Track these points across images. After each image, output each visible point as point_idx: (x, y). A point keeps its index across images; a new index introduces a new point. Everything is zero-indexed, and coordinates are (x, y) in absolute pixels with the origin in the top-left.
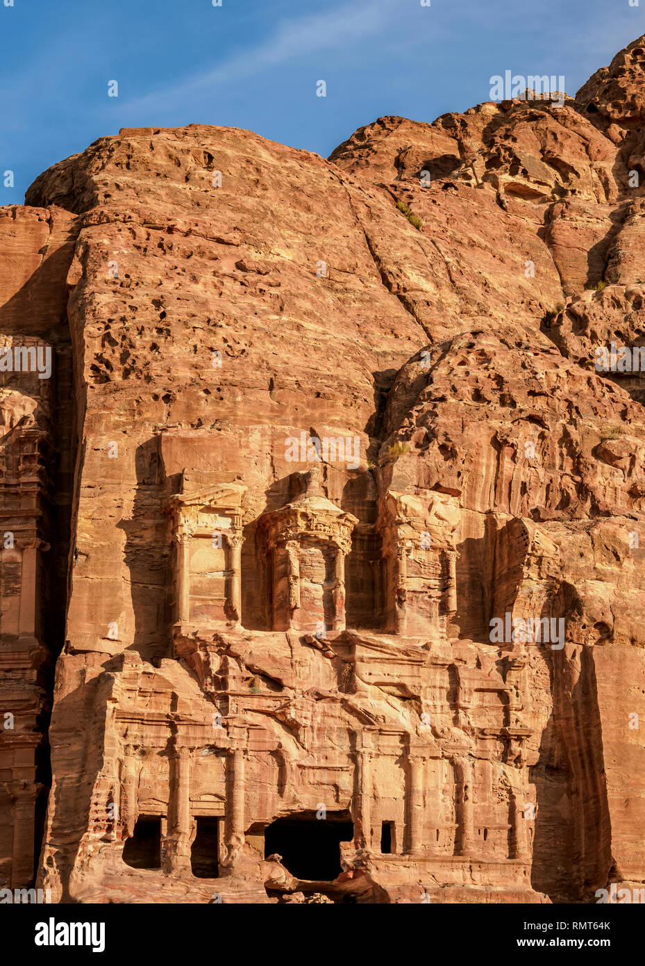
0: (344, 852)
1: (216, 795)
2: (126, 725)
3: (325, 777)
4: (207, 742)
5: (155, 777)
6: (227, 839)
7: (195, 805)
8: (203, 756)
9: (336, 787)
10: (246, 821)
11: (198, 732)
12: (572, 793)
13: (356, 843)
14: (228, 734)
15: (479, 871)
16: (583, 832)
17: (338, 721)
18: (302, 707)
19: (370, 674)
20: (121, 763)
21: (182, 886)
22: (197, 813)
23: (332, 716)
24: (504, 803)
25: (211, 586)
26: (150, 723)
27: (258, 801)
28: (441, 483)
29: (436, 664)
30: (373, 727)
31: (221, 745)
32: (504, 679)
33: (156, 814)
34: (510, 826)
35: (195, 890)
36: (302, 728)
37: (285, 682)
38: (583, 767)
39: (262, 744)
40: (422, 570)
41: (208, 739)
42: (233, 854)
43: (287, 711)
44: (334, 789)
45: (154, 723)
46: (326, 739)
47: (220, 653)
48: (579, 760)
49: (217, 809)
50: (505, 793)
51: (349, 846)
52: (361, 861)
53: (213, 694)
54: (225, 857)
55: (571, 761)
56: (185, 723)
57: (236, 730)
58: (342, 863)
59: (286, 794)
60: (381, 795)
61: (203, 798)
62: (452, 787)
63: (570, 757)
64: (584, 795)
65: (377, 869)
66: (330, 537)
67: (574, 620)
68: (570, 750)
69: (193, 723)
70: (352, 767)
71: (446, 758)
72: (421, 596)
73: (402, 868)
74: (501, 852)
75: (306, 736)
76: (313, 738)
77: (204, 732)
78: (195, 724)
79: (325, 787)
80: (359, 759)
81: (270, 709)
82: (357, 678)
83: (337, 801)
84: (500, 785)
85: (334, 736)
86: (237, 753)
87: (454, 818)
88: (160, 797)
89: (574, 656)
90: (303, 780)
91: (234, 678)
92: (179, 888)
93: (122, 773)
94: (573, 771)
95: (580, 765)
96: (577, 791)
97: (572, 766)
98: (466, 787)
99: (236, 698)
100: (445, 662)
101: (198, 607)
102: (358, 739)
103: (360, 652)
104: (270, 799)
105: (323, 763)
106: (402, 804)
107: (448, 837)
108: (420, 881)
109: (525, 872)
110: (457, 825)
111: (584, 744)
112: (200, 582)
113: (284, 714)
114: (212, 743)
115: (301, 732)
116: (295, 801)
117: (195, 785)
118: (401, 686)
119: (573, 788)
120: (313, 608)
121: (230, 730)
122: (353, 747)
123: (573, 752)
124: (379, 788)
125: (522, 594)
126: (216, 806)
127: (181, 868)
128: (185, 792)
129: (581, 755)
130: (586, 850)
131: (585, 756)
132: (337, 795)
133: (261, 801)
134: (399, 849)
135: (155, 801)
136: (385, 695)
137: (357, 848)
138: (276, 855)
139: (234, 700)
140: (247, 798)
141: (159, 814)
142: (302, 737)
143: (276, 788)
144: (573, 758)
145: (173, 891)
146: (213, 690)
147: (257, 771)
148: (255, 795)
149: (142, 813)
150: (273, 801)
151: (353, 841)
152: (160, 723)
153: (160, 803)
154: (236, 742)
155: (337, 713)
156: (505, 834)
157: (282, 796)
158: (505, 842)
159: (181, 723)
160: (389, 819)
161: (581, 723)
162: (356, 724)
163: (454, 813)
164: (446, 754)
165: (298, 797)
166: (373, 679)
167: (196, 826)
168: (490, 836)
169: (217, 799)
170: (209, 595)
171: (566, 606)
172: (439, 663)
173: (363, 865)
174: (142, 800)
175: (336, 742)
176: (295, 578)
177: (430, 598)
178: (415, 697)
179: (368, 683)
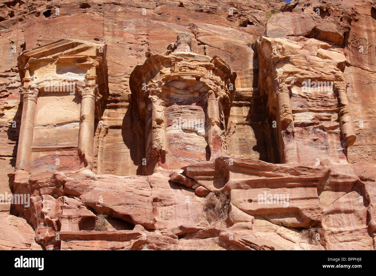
19: (251, 201)
25: (59, 136)
28: (319, 28)
37: (136, 219)
40: (310, 104)
47: (55, 193)
66: (198, 78)
72: (311, 127)
82: (233, 207)
91: (69, 218)
100: (348, 180)
101: (42, 158)
103: (235, 178)
112: (47, 133)
118: (295, 212)
120: (185, 154)
136: (275, 226)
166: (257, 206)
170: (56, 145)
176: (159, 122)
177: (322, 128)
178: (317, 224)
179: (249, 212)
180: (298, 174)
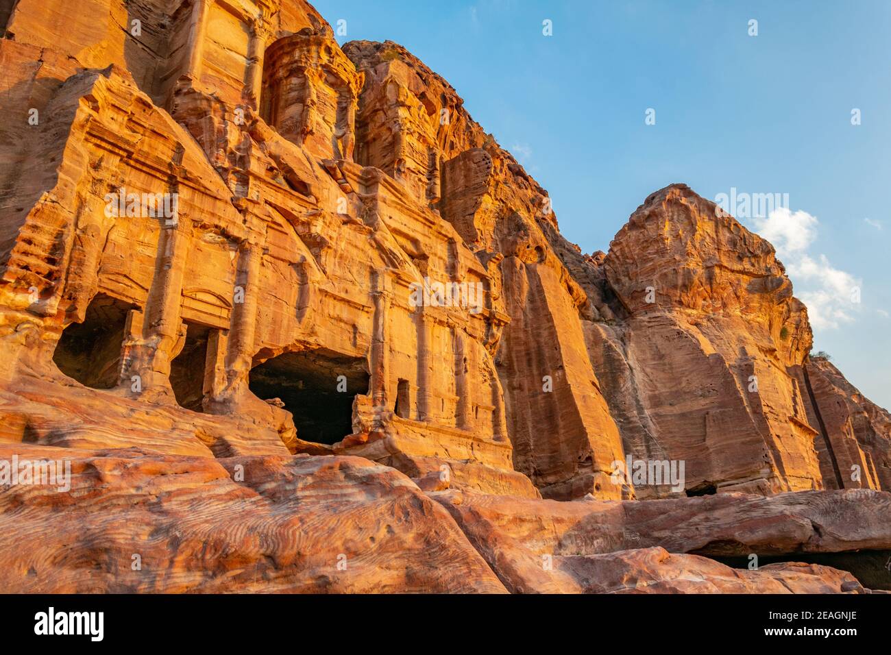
0: (360, 408)
1: (219, 297)
2: (101, 153)
3: (345, 313)
4: (216, 222)
5: (131, 246)
6: (230, 361)
7: (188, 302)
8: (205, 241)
9: (354, 327)
10: (256, 344)
11: (207, 204)
12: (514, 388)
13: (374, 400)
14: (245, 221)
15: (479, 450)
16: (530, 424)
17: (360, 254)
18: (330, 223)
19: (390, 218)
20: (82, 203)
21: (165, 417)
22: (189, 315)
23: (356, 247)
24: (487, 384)
25: (228, 63)
26: (138, 166)
27: (270, 320)
28: (426, 94)
29: (440, 233)
30: (396, 270)
31: (235, 232)
32: (486, 268)
33: (125, 299)
34: (494, 407)
35: (188, 427)
36: (326, 248)
37: (313, 190)
38: (530, 365)
39: (281, 250)
40: (414, 154)
41: (220, 218)
42: (234, 384)
43: (314, 222)
44: (351, 330)
45: (145, 169)
46: (347, 270)
47: (242, 127)
48: (524, 360)
49: (219, 317)
50: (487, 374)
51: (366, 402)
52: (380, 421)
53: (226, 170)
54: (222, 387)
55: (515, 359)
56: (191, 184)
57: (255, 221)
58: (355, 421)
59: (305, 320)
60: (397, 348)
61: (200, 296)
62: (452, 358)
63: (514, 355)
64: (529, 390)
65: (398, 433)
66: (349, 82)
67: (522, 238)
68: (514, 349)
69: (202, 189)
70: (373, 309)
71: (449, 326)
72: (413, 175)
73: (419, 435)
74: (487, 433)
75: (328, 260)
76: (335, 264)
77: (214, 205)
78: (205, 192)
79: (342, 324)
80: (381, 301)
81: (294, 213)
82: (379, 219)
83: (355, 345)
84: (483, 366)
85: (354, 270)
86: (255, 249)
87: (455, 389)
88: (136, 276)
89: (521, 268)
90: (323, 310)
91: (259, 159)
92: (159, 420)
93: (82, 218)
94: (516, 367)
95: (525, 364)
96: (520, 388)
97: (515, 364)
98: (465, 360)
99: (257, 183)
100: (447, 234)
101: (210, 76)
102: (380, 279)
103: (382, 192)
104: (285, 322)
105: (343, 295)
106: (415, 363)
107: (450, 408)
108: (436, 454)
109: (508, 456)
110: (458, 398)
111: (533, 344)
112: (216, 52)
113: (307, 224)
114: (223, 224)
115: (323, 253)
116: (313, 333)
117: (191, 274)
118: (415, 242)
119: (515, 384)
120: (324, 145)
121: (248, 218)
122: (374, 287)
123: (518, 352)
124: (395, 340)
125: (483, 206)
126: (217, 311)
127: (159, 389)
128: (176, 280)
129: (528, 354)
130: (534, 441)
131: (534, 356)
132: (355, 338)
133: (274, 322)
134: (413, 414)
135: (126, 281)
136: (398, 246)
137: (375, 405)
138: (278, 400)
139: (255, 185)
140: (259, 314)
141: (131, 302)
142: (323, 259)
143: (292, 311)
144: (517, 357)
145: (150, 423)
146: (227, 165)
147: (272, 282)
148: (269, 310)
149: (103, 291)
150: (289, 325)
151: (370, 396)
152: (153, 172)
153: (134, 285)
154: (254, 236)
155: (360, 245)
156: (490, 416)
157: (300, 322)
158: (490, 424)
159: (186, 182)
160: (405, 378)
161: (529, 325)
162: (379, 265)
163: (455, 385)
164: (450, 321)
165: (317, 328)
166: (394, 225)
167: (185, 332)
168: (480, 415)
169: (218, 303)
170: (225, 70)
171: (509, 229)
172: (444, 233)
173: (382, 426)
174: (106, 272)
175: (356, 277)
176: (313, 103)
177: (420, 180)
178: (424, 257)
179: (388, 226)
180: (423, 212)
